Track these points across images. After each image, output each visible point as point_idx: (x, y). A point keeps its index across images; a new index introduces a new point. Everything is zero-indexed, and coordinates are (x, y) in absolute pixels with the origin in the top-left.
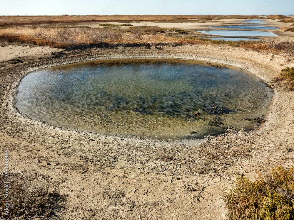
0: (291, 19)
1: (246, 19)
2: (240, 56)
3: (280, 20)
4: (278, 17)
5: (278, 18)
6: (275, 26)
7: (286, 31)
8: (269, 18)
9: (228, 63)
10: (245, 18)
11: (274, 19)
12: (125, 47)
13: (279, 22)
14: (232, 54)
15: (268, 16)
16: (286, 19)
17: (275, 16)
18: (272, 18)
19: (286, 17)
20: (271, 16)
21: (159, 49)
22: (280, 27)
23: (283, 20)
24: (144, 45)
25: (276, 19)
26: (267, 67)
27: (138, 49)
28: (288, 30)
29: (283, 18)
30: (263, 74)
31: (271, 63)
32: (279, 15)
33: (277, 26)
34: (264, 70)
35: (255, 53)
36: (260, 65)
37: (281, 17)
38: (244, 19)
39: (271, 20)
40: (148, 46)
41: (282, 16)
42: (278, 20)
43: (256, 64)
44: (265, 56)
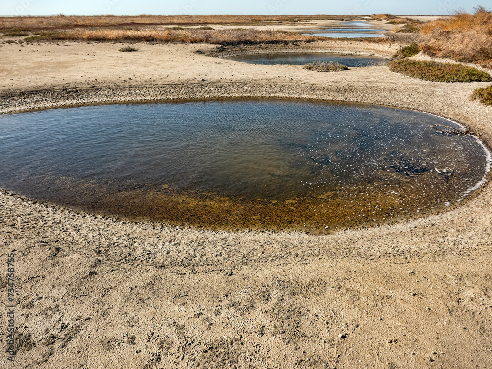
0: (401, 20)
1: (343, 20)
2: (366, 48)
3: (388, 21)
4: (386, 17)
5: (386, 19)
6: (384, 28)
7: (397, 32)
8: (374, 19)
9: (358, 53)
10: (342, 18)
11: (381, 20)
12: (267, 43)
13: (386, 23)
14: (359, 46)
15: (370, 16)
16: (396, 20)
17: (381, 16)
18: (377, 18)
19: (395, 17)
20: (375, 15)
21: (296, 45)
22: (391, 29)
23: (392, 20)
24: (282, 42)
25: (383, 20)
26: (387, 52)
27: (279, 46)
28: (399, 31)
29: (392, 19)
30: (385, 56)
31: (389, 50)
32: (386, 14)
33: (387, 28)
34: (385, 54)
35: (376, 45)
36: (382, 51)
37: (388, 16)
38: (340, 20)
39: (376, 22)
40: (286, 43)
41: (390, 16)
42: (385, 21)
43: (378, 51)
44: (385, 45)
